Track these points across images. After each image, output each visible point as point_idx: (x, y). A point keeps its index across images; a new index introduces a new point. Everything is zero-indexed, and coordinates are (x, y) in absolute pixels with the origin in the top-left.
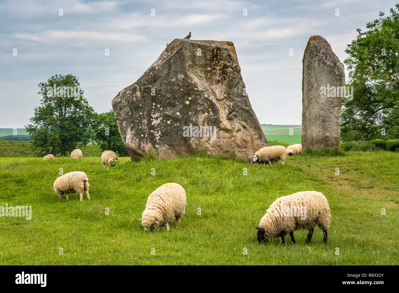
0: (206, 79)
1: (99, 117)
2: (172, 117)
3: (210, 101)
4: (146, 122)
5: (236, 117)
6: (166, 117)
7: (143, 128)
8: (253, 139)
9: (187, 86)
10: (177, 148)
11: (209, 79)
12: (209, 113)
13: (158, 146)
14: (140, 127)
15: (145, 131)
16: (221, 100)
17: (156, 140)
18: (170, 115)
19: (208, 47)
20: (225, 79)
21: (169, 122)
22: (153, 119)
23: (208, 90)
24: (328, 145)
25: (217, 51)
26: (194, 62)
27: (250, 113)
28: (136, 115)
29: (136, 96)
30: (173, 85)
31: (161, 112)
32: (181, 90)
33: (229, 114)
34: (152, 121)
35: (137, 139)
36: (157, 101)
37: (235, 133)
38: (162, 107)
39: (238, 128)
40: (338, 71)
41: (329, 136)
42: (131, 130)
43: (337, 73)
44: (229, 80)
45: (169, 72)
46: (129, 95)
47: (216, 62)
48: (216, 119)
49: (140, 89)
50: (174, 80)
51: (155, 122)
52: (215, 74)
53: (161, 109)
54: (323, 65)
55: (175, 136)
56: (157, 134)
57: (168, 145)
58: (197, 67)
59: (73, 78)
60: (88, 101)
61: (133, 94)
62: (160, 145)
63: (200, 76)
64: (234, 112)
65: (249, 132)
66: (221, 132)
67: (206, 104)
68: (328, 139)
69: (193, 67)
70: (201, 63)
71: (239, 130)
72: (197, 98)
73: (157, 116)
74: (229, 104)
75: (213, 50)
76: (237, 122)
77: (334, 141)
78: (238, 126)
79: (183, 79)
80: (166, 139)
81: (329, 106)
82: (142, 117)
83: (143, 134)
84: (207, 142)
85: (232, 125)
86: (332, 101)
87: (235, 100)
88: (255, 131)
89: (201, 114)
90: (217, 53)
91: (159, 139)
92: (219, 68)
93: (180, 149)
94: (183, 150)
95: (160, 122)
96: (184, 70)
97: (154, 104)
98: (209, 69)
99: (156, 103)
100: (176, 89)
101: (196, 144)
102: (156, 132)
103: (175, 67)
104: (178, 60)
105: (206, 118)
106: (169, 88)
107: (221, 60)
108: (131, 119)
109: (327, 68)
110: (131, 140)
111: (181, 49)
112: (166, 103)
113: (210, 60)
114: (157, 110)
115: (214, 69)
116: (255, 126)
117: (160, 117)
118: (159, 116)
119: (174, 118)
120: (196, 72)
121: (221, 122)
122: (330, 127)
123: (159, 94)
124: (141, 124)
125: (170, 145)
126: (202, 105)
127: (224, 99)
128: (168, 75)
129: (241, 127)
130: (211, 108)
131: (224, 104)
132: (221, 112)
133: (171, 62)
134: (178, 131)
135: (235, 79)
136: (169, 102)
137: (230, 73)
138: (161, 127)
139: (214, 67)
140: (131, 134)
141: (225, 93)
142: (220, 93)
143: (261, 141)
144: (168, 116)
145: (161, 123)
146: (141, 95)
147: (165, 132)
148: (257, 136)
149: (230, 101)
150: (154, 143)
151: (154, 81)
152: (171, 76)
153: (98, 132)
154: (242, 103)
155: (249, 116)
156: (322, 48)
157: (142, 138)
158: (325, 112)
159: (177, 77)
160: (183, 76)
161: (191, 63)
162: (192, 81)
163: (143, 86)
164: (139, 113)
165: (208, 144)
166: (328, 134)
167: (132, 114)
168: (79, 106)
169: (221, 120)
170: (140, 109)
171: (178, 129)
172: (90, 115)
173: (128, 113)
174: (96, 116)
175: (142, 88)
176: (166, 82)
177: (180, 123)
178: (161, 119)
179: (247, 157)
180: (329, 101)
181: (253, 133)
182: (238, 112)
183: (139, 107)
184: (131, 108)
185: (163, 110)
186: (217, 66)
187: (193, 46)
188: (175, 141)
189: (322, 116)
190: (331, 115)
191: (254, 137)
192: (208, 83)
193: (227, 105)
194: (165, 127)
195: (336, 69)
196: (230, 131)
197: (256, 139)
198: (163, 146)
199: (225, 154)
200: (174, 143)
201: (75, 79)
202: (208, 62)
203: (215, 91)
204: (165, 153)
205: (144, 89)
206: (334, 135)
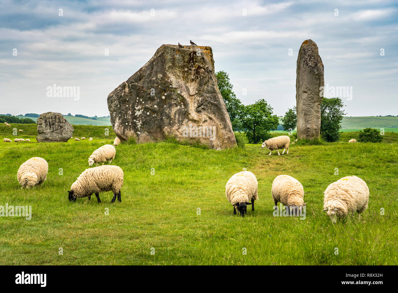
0: (183, 78)
1: (245, 108)
2: (150, 110)
3: (182, 96)
4: (130, 113)
5: (205, 110)
6: (146, 109)
7: (127, 118)
8: (218, 129)
9: (164, 84)
10: (154, 134)
11: (186, 78)
12: (181, 106)
13: (139, 133)
14: (125, 117)
15: (129, 120)
16: (193, 96)
17: (138, 128)
18: (149, 107)
19: (186, 51)
20: (198, 78)
21: (148, 113)
22: (136, 110)
23: (182, 87)
24: (308, 135)
25: (193, 55)
26: (173, 64)
27: (218, 106)
28: (123, 107)
29: (124, 92)
30: (153, 83)
31: (143, 105)
32: (160, 87)
33: (199, 107)
34: (135, 113)
35: (123, 127)
36: (140, 96)
37: (201, 123)
38: (144, 101)
39: (205, 119)
40: (318, 70)
41: (310, 127)
42: (119, 119)
43: (316, 73)
44: (200, 79)
45: (151, 72)
46: (119, 91)
47: (192, 64)
48: (186, 111)
49: (129, 86)
50: (154, 78)
51: (138, 113)
52: (191, 74)
53: (143, 102)
54: (306, 65)
55: (153, 124)
56: (138, 123)
57: (147, 132)
58: (177, 68)
59: (224, 74)
60: (236, 95)
61: (122, 90)
62: (141, 132)
63: (178, 76)
64: (202, 106)
65: (215, 123)
66: (190, 122)
67: (179, 99)
68: (309, 130)
69: (172, 68)
70: (180, 65)
71: (205, 121)
72: (172, 94)
73: (139, 108)
74: (198, 99)
75: (190, 54)
76: (204, 114)
77: (314, 132)
78: (205, 117)
79: (162, 78)
80: (145, 127)
81: (310, 102)
82: (128, 109)
83: (127, 122)
84: (177, 130)
85: (200, 116)
86: (312, 97)
87: (204, 96)
88: (221, 122)
89: (174, 107)
90: (193, 56)
91: (141, 127)
92: (194, 69)
93: (157, 135)
94: (159, 136)
95: (141, 113)
96: (163, 70)
97: (138, 98)
98: (186, 69)
99: (139, 98)
100: (155, 86)
101: (168, 132)
102: (138, 121)
103: (156, 68)
104: (159, 62)
105: (178, 110)
106: (150, 85)
107: (196, 62)
108: (120, 111)
109: (308, 68)
110: (118, 127)
111: (164, 53)
112: (147, 97)
113: (187, 62)
114: (140, 103)
115: (190, 69)
116: (222, 118)
117: (142, 109)
118: (140, 108)
119: (152, 110)
120: (175, 72)
121: (190, 114)
122: (311, 120)
123: (141, 90)
124: (127, 115)
125: (149, 132)
126: (175, 100)
127: (195, 95)
128: (150, 75)
129: (207, 119)
130: (183, 102)
131: (195, 99)
132: (190, 106)
133: (154, 64)
134: (155, 120)
135: (205, 78)
136: (149, 97)
137: (202, 73)
138: (142, 118)
139: (190, 68)
140: (118, 123)
141: (197, 90)
142: (193, 90)
143: (225, 131)
144: (148, 108)
145: (143, 114)
146: (129, 91)
147: (145, 121)
148: (222, 126)
149: (200, 97)
150: (136, 130)
151: (140, 80)
152: (152, 75)
153: (244, 122)
154: (211, 98)
155: (217, 109)
156: (309, 50)
157: (126, 126)
158: (307, 106)
159: (157, 77)
160: (161, 76)
161: (170, 65)
162: (168, 79)
163: (130, 84)
164: (126, 106)
165: (178, 132)
166: (309, 126)
167: (120, 106)
168: (227, 98)
169: (190, 112)
170: (126, 103)
171: (155, 119)
172: (237, 107)
173: (117, 105)
174: (243, 107)
175: (130, 85)
176: (148, 80)
177: (157, 114)
178: (142, 111)
179: (212, 144)
180: (310, 97)
181: (219, 123)
182: (207, 106)
183: (126, 101)
184: (120, 102)
185: (145, 103)
186: (193, 67)
187: (174, 50)
188: (152, 129)
189: (304, 110)
190: (311, 109)
191: (220, 127)
192: (184, 81)
193: (197, 100)
194: (145, 117)
195: (316, 69)
196: (197, 121)
197: (221, 129)
198: (144, 133)
199: (192, 141)
200: (152, 131)
201: (226, 75)
202: (185, 64)
203: (189, 88)
204: (144, 138)
205: (131, 86)
206: (314, 127)
